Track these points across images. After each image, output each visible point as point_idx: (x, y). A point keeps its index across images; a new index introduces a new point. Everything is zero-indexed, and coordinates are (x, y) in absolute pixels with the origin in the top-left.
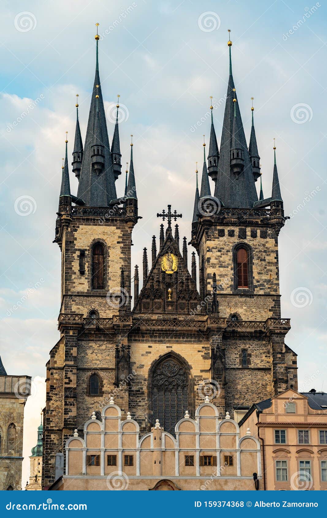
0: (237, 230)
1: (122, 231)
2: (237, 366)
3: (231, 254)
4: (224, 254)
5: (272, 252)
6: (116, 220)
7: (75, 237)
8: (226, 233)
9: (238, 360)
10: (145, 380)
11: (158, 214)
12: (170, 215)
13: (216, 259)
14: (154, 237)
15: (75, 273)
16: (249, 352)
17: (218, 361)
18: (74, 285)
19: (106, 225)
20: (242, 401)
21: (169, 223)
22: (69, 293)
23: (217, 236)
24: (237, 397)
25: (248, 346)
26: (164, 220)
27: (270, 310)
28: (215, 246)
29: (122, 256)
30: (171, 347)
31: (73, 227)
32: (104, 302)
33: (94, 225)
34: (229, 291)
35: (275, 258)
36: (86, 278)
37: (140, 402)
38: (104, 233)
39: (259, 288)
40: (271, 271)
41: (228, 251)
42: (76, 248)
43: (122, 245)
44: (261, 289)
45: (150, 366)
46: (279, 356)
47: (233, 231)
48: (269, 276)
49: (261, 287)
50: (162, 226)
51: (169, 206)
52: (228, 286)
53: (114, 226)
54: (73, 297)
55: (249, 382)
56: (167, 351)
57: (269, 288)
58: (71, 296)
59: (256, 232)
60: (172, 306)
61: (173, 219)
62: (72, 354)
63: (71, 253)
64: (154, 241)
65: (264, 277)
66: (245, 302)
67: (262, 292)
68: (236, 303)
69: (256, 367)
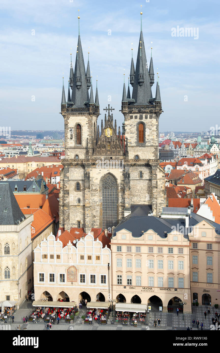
0: (138, 115)
1: (88, 118)
2: (137, 179)
3: (136, 127)
4: (132, 127)
5: (155, 125)
6: (85, 114)
7: (68, 122)
8: (134, 117)
9: (138, 176)
10: (98, 185)
11: (104, 109)
12: (109, 109)
13: (129, 130)
14: (102, 120)
15: (69, 138)
16: (143, 172)
17: (127, 179)
18: (68, 144)
19: (81, 116)
20: (139, 194)
21: (109, 113)
22: (67, 147)
23: (130, 119)
24: (137, 192)
25: (142, 169)
26: (106, 112)
27: (153, 153)
28: (128, 124)
29: (88, 130)
30: (109, 170)
31: (67, 117)
32: (81, 151)
33: (76, 116)
34: (134, 145)
35: (156, 128)
36: (73, 141)
37: (96, 194)
38: (80, 120)
39: (148, 143)
40: (154, 135)
41: (134, 126)
42: (69, 127)
43: (88, 125)
44: (149, 143)
45: (100, 179)
46: (154, 176)
47: (137, 116)
48: (153, 137)
49: (149, 142)
50: (106, 115)
51: (109, 105)
52: (134, 142)
53: (85, 116)
54: (68, 149)
55: (142, 186)
56: (108, 172)
57: (153, 142)
58: (67, 148)
59: (147, 116)
60: (110, 152)
61: (110, 111)
62: (67, 176)
63: (67, 129)
64: (102, 122)
65: (151, 137)
66: (142, 150)
67: (149, 145)
68: (137, 150)
69: (146, 179)
